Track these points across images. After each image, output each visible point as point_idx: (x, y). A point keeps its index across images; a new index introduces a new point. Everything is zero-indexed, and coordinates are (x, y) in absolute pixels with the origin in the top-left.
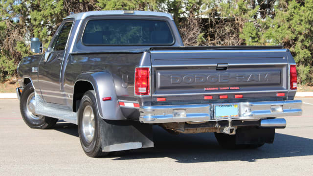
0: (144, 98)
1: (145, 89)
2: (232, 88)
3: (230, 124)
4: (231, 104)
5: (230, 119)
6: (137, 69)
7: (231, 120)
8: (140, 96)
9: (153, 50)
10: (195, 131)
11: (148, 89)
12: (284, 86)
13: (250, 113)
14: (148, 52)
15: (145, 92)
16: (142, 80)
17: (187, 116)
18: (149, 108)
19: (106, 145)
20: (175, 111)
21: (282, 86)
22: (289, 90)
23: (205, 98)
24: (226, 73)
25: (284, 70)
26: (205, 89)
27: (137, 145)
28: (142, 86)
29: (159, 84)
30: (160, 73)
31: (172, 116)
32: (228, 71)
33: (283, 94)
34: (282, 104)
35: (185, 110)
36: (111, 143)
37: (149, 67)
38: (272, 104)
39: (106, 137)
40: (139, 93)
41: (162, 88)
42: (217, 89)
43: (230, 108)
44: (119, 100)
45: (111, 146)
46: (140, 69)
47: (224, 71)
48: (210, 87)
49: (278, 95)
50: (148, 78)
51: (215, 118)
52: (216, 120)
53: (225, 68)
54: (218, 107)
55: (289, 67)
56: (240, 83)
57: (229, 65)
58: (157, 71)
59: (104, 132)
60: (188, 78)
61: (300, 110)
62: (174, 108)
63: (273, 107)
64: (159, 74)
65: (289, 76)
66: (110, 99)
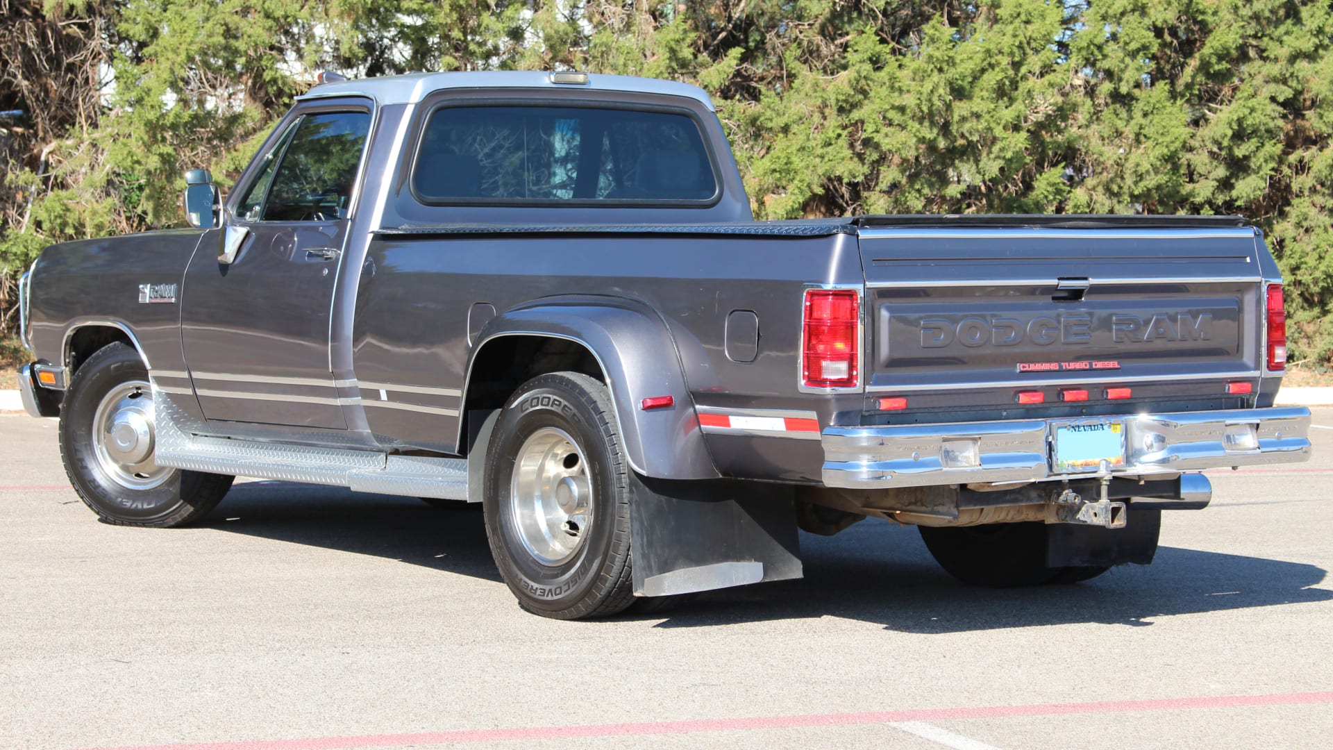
0: (840, 398)
1: (843, 366)
2: (1099, 365)
3: (1104, 491)
4: (1102, 419)
5: (1104, 474)
6: (812, 295)
7: (1109, 477)
8: (828, 390)
9: (862, 227)
10: (975, 516)
11: (852, 367)
12: (1248, 357)
13: (1161, 455)
14: (852, 234)
15: (845, 376)
16: (834, 333)
17: (984, 461)
18: (864, 434)
19: (649, 571)
20: (948, 445)
21: (1242, 357)
22: (1265, 373)
23: (1023, 398)
24: (1080, 309)
25: (1249, 299)
26: (1019, 367)
27: (746, 573)
28: (837, 357)
29: (884, 351)
30: (889, 309)
31: (935, 463)
32: (1086, 305)
33: (1247, 387)
34: (1256, 421)
35: (975, 440)
36: (665, 567)
37: (859, 288)
38: (1229, 422)
39: (650, 544)
40: (822, 383)
41: (893, 363)
42: (1054, 366)
43: (1099, 433)
44: (698, 407)
45: (667, 574)
46: (826, 294)
47: (1076, 303)
48: (1035, 362)
49: (1232, 388)
50: (851, 327)
51: (1055, 470)
52: (1065, 478)
53: (1076, 294)
54: (1065, 430)
55: (1264, 289)
56: (1121, 348)
57: (1092, 281)
58: (881, 301)
59: (642, 524)
60: (974, 328)
61: (1304, 442)
62: (946, 435)
63: (1229, 431)
64: (885, 314)
65: (1264, 322)
66: (666, 404)
